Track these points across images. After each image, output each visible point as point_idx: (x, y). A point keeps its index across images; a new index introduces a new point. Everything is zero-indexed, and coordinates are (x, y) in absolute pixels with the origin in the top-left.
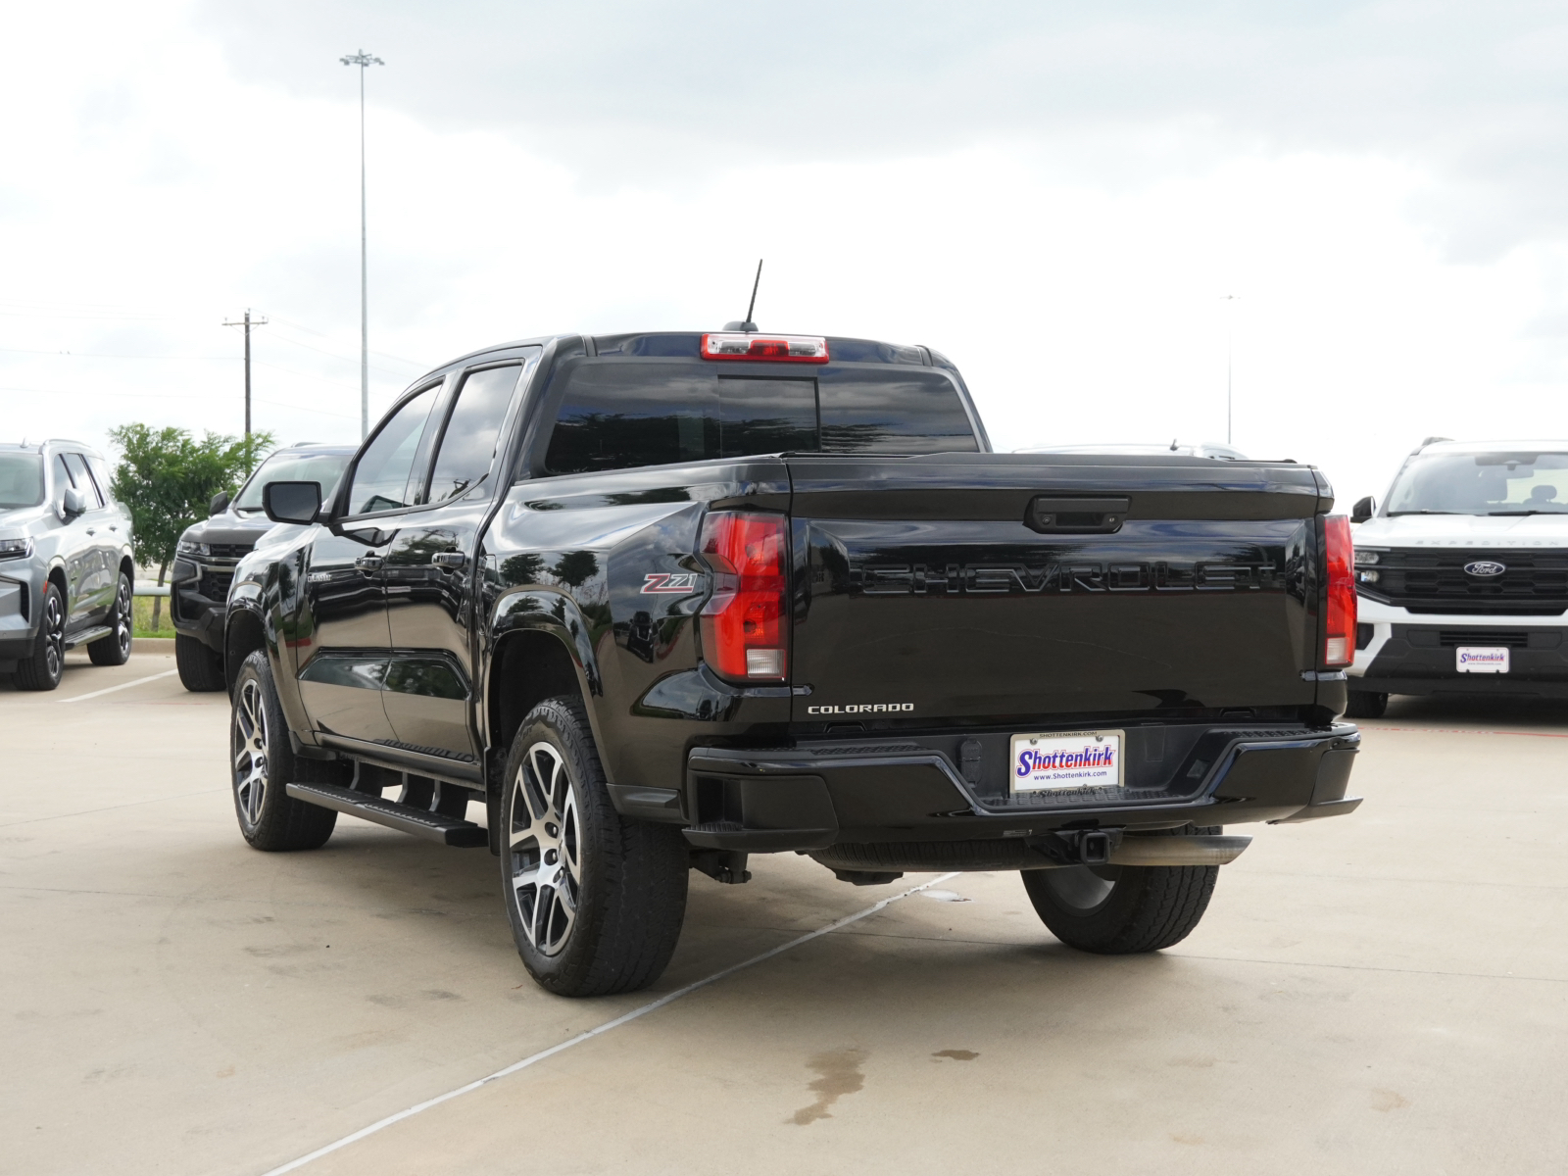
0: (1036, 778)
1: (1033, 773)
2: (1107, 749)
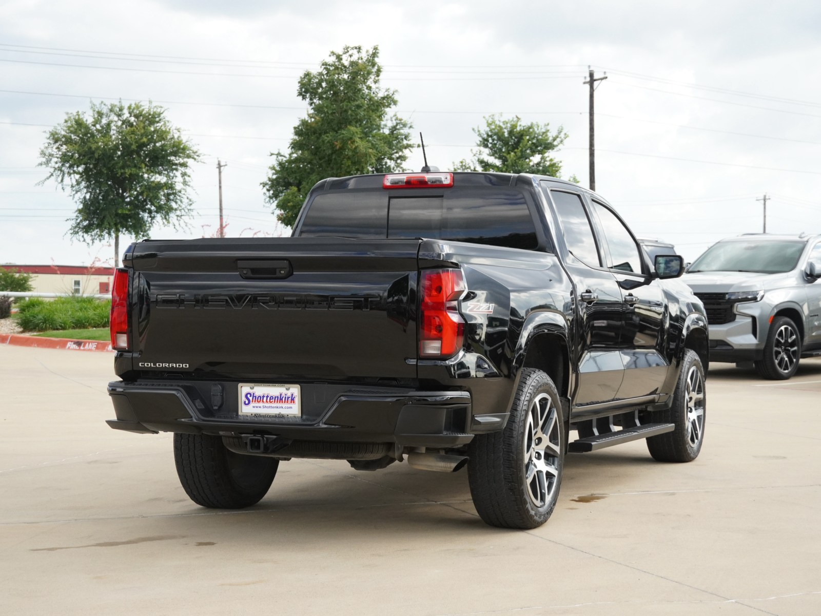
0: (254, 407)
1: (252, 404)
2: (292, 395)
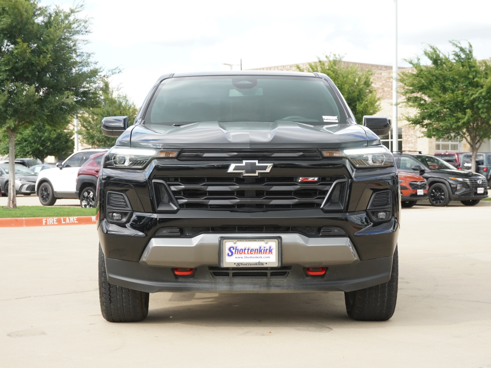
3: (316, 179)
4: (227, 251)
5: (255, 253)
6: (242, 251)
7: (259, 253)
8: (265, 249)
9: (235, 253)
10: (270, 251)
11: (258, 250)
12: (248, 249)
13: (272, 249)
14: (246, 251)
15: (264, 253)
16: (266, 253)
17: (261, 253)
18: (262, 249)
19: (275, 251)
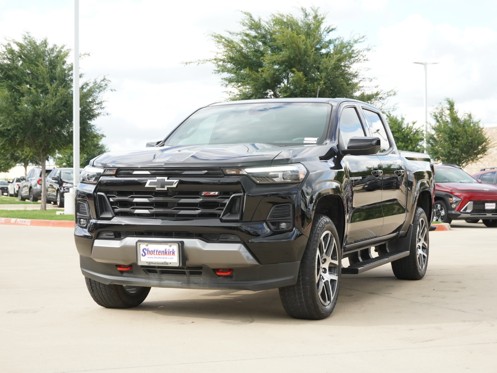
3: (217, 193)
4: (142, 252)
5: (162, 255)
6: (152, 252)
7: (165, 255)
8: (170, 251)
9: (147, 254)
10: (173, 253)
11: (164, 251)
12: (157, 251)
13: (174, 252)
14: (155, 252)
15: (168, 255)
16: (170, 255)
17: (167, 255)
18: (167, 251)
19: (177, 253)
